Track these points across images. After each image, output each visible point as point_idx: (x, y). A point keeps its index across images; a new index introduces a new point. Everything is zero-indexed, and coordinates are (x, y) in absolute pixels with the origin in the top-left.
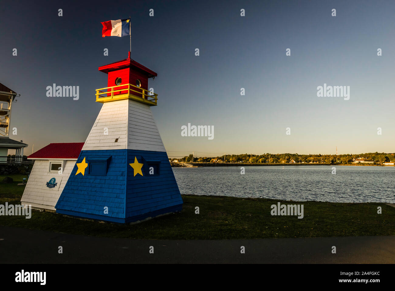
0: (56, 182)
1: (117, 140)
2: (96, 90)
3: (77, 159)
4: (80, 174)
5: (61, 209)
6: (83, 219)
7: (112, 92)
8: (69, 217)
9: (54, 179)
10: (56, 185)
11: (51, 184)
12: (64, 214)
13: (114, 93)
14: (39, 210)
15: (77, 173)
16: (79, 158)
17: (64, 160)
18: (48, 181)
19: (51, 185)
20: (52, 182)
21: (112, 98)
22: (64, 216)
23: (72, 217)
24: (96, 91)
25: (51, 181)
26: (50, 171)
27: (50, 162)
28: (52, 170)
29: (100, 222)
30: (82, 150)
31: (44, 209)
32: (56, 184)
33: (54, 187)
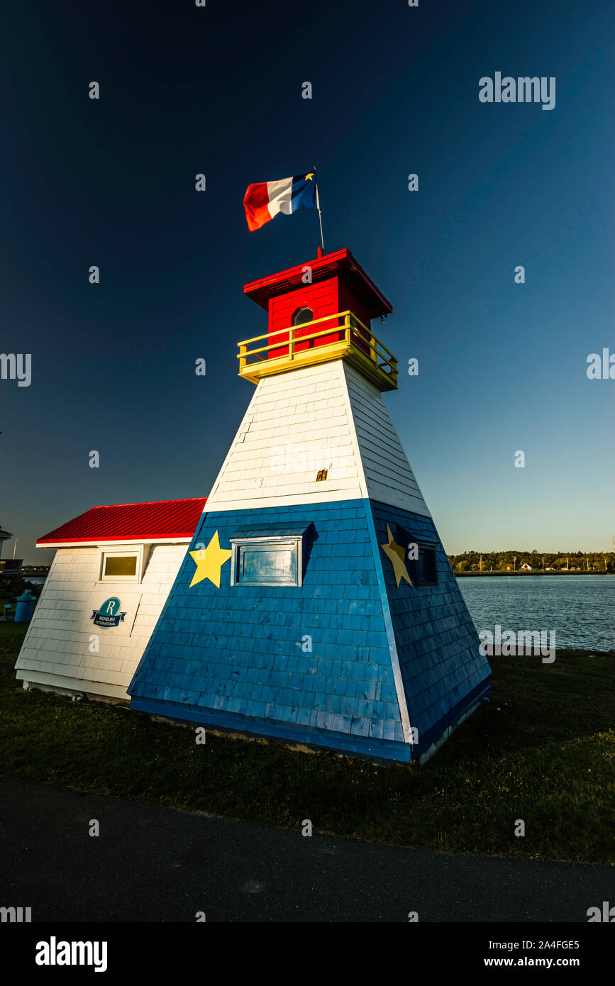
0: (122, 609)
1: (322, 475)
2: (239, 344)
3: (189, 539)
4: (206, 582)
5: (149, 699)
6: (225, 735)
7: (291, 341)
8: (172, 723)
9: (117, 602)
10: (123, 619)
11: (106, 617)
12: (156, 715)
13: (297, 343)
14: (70, 695)
15: (195, 581)
16: (196, 534)
17: (145, 545)
18: (98, 608)
19: (106, 619)
20: (110, 609)
21: (293, 359)
22: (153, 719)
23: (185, 726)
24: (239, 348)
25: (105, 605)
26: (101, 579)
27: (103, 553)
28: (106, 575)
29: (292, 749)
30: (205, 510)
31: (84, 693)
32: (122, 616)
33: (117, 625)
